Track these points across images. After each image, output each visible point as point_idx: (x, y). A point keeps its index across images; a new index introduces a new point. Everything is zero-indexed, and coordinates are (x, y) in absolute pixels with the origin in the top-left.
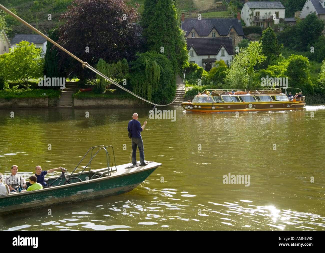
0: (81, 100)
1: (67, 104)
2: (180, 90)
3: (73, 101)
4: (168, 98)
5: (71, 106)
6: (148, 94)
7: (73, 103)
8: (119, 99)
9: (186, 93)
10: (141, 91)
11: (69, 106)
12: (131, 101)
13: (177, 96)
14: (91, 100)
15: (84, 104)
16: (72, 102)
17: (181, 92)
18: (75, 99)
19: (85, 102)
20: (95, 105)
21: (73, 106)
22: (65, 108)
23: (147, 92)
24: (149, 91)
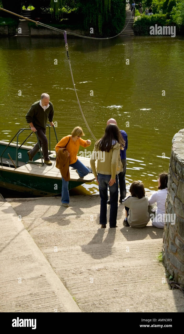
0: (37, 30)
1: (24, 33)
2: (129, 20)
3: (30, 30)
4: (118, 28)
5: (28, 35)
6: (99, 24)
7: (30, 32)
8: (71, 29)
9: (135, 23)
10: (92, 21)
11: (26, 35)
12: (83, 31)
13: (126, 26)
14: (45, 29)
15: (39, 34)
16: (28, 31)
17: (130, 22)
18: (31, 28)
19: (40, 32)
20: (49, 35)
21: (29, 35)
22: (22, 36)
23: (97, 22)
24: (99, 21)
